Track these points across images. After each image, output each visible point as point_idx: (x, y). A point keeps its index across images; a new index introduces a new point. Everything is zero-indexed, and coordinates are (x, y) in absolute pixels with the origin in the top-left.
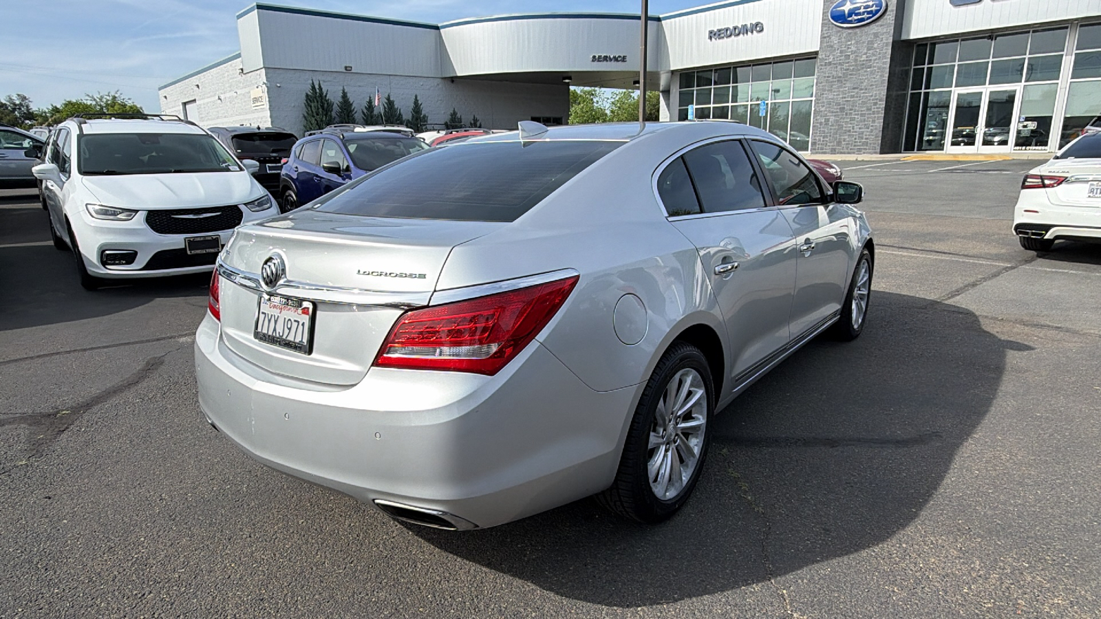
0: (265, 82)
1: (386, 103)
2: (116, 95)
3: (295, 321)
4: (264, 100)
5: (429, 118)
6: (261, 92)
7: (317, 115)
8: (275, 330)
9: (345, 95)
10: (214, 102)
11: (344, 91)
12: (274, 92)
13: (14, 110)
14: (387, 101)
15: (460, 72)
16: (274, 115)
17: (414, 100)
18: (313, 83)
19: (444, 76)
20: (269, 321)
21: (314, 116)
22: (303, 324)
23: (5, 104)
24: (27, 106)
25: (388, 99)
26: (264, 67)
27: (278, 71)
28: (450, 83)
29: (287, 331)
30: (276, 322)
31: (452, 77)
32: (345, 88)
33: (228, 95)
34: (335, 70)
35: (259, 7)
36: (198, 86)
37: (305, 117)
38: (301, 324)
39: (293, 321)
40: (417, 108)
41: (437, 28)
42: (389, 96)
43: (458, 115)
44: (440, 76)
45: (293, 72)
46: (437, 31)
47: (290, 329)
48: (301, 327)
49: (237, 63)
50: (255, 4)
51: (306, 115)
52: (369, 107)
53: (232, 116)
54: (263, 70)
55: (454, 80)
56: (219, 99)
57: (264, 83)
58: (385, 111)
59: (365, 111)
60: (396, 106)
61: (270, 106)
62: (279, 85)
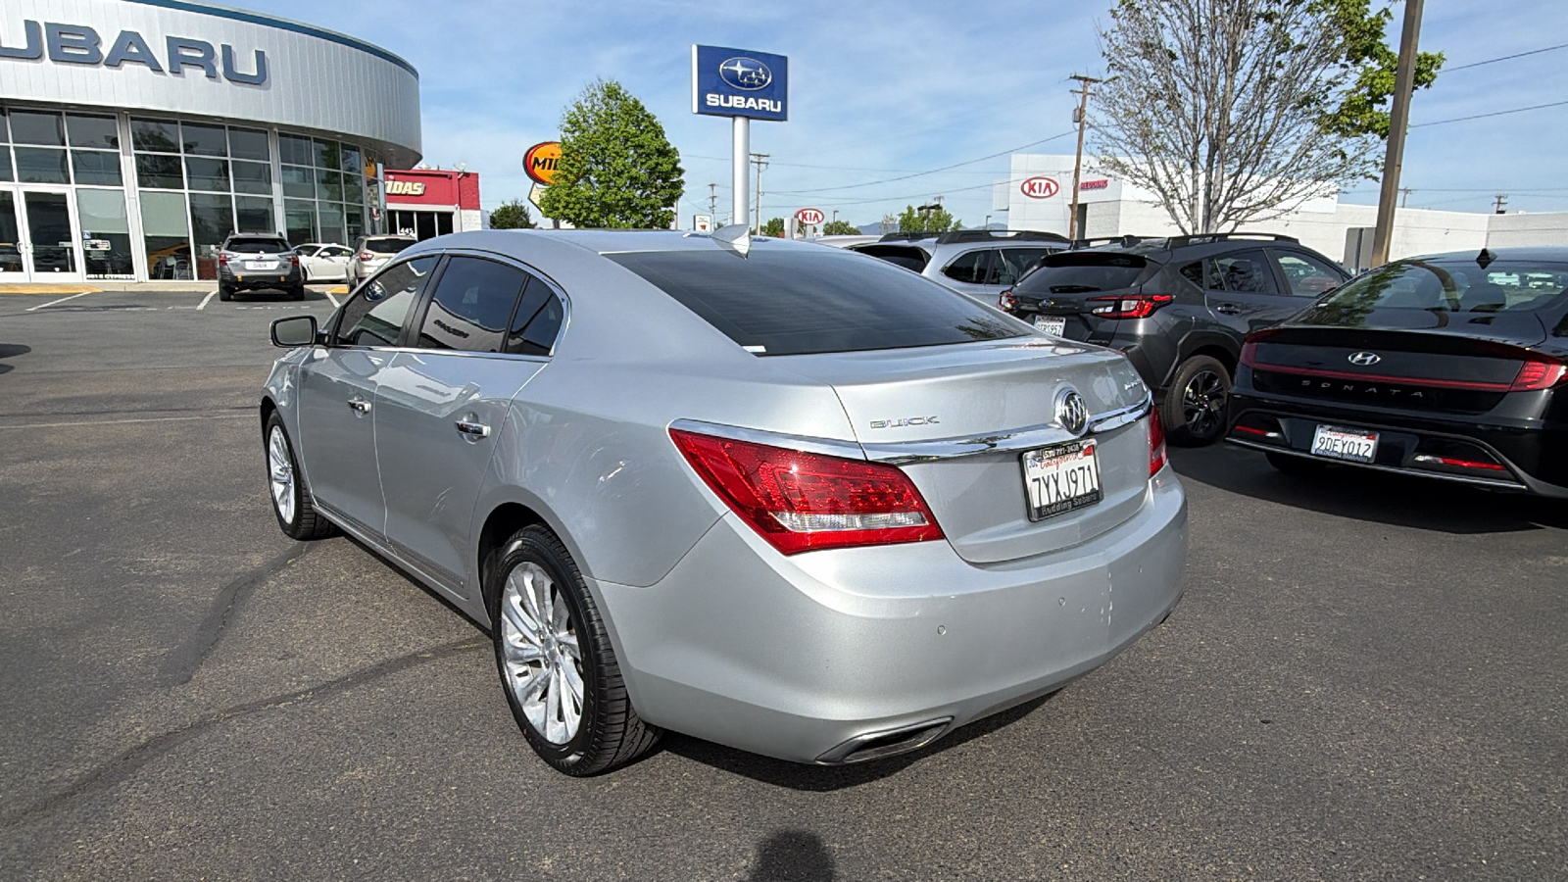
3: (1080, 469)
8: (1058, 493)
20: (1047, 486)
22: (1089, 469)
29: (1073, 485)
30: (1056, 482)
38: (1086, 468)
39: (1076, 470)
47: (1076, 482)
48: (1087, 472)
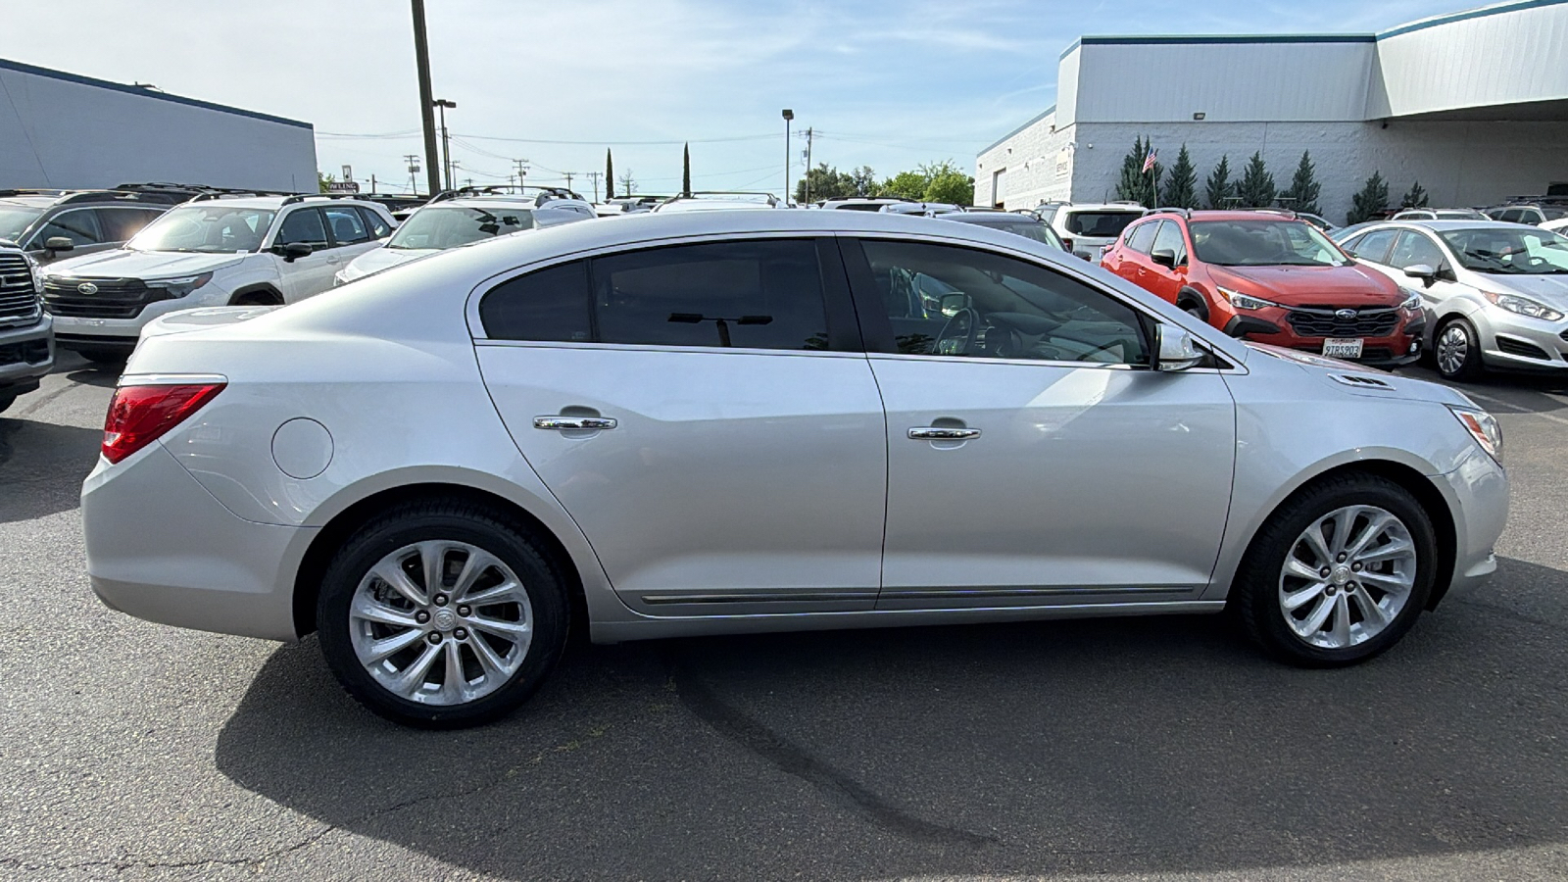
0: (1074, 142)
1: (1250, 165)
2: (949, 165)
4: (1068, 167)
5: (1322, 188)
6: (1066, 157)
7: (1135, 185)
9: (1183, 157)
10: (1021, 170)
11: (1183, 150)
12: (1083, 154)
13: (858, 183)
14: (1252, 163)
15: (1398, 110)
16: (1076, 187)
17: (1300, 159)
18: (1139, 141)
19: (1368, 119)
21: (1129, 188)
23: (851, 178)
24: (870, 180)
25: (1255, 160)
26: (1076, 123)
27: (1094, 127)
28: (1379, 129)
31: (1385, 119)
32: (1186, 145)
33: (1035, 161)
34: (1178, 120)
35: (1085, 41)
36: (1010, 150)
37: (1118, 188)
40: (1304, 174)
41: (1373, 39)
42: (1257, 154)
43: (1383, 183)
44: (1362, 119)
45: (1114, 126)
46: (1373, 44)
49: (1050, 120)
50: (1080, 38)
51: (1120, 185)
52: (1220, 172)
53: (1035, 188)
54: (1075, 125)
55: (1387, 123)
56: (1027, 166)
57: (1071, 144)
58: (1247, 177)
59: (1213, 180)
60: (1265, 171)
61: (1074, 174)
62: (1090, 146)
